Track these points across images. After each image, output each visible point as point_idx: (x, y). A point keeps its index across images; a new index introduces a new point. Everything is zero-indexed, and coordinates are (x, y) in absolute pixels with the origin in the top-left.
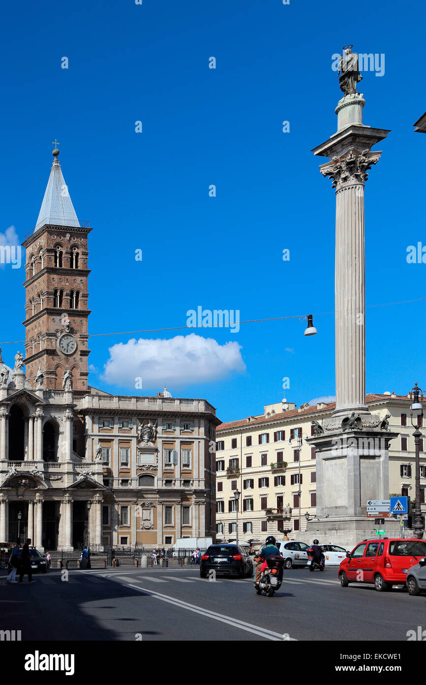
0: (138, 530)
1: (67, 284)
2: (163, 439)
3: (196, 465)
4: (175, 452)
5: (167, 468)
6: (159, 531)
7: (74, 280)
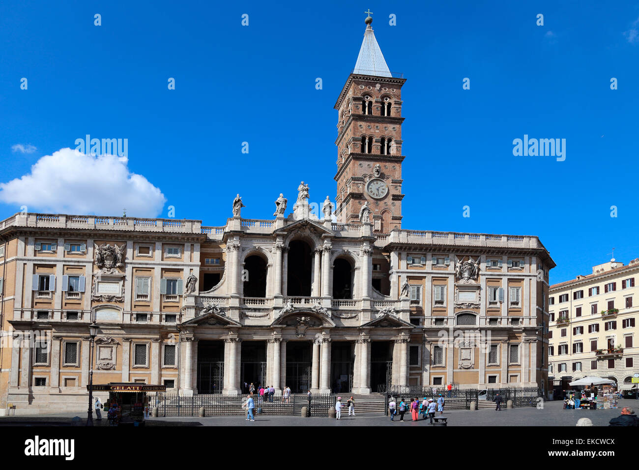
0: (455, 370)
1: (377, 131)
2: (487, 277)
3: (526, 303)
4: (501, 289)
5: (491, 306)
6: (481, 370)
7: (385, 127)
